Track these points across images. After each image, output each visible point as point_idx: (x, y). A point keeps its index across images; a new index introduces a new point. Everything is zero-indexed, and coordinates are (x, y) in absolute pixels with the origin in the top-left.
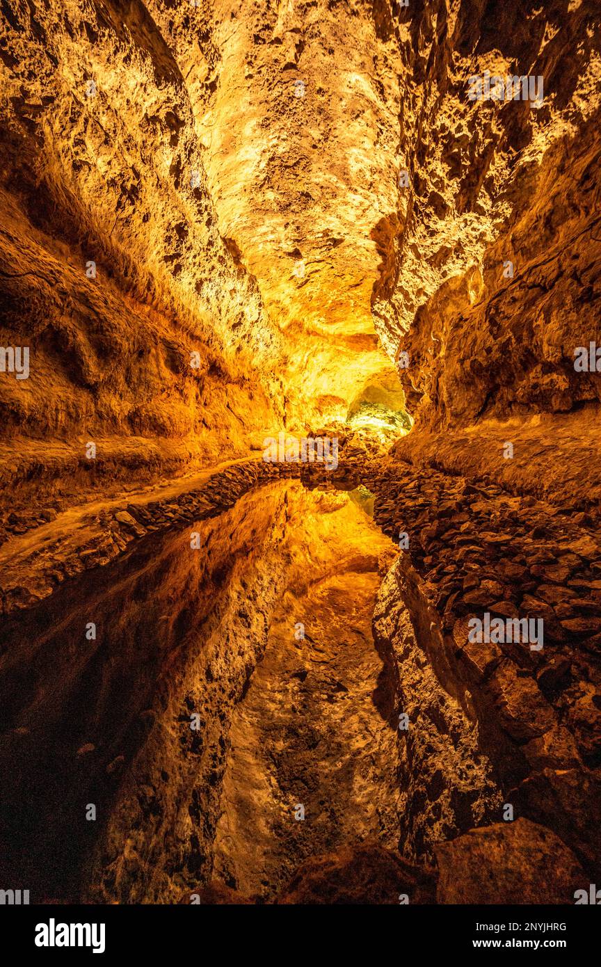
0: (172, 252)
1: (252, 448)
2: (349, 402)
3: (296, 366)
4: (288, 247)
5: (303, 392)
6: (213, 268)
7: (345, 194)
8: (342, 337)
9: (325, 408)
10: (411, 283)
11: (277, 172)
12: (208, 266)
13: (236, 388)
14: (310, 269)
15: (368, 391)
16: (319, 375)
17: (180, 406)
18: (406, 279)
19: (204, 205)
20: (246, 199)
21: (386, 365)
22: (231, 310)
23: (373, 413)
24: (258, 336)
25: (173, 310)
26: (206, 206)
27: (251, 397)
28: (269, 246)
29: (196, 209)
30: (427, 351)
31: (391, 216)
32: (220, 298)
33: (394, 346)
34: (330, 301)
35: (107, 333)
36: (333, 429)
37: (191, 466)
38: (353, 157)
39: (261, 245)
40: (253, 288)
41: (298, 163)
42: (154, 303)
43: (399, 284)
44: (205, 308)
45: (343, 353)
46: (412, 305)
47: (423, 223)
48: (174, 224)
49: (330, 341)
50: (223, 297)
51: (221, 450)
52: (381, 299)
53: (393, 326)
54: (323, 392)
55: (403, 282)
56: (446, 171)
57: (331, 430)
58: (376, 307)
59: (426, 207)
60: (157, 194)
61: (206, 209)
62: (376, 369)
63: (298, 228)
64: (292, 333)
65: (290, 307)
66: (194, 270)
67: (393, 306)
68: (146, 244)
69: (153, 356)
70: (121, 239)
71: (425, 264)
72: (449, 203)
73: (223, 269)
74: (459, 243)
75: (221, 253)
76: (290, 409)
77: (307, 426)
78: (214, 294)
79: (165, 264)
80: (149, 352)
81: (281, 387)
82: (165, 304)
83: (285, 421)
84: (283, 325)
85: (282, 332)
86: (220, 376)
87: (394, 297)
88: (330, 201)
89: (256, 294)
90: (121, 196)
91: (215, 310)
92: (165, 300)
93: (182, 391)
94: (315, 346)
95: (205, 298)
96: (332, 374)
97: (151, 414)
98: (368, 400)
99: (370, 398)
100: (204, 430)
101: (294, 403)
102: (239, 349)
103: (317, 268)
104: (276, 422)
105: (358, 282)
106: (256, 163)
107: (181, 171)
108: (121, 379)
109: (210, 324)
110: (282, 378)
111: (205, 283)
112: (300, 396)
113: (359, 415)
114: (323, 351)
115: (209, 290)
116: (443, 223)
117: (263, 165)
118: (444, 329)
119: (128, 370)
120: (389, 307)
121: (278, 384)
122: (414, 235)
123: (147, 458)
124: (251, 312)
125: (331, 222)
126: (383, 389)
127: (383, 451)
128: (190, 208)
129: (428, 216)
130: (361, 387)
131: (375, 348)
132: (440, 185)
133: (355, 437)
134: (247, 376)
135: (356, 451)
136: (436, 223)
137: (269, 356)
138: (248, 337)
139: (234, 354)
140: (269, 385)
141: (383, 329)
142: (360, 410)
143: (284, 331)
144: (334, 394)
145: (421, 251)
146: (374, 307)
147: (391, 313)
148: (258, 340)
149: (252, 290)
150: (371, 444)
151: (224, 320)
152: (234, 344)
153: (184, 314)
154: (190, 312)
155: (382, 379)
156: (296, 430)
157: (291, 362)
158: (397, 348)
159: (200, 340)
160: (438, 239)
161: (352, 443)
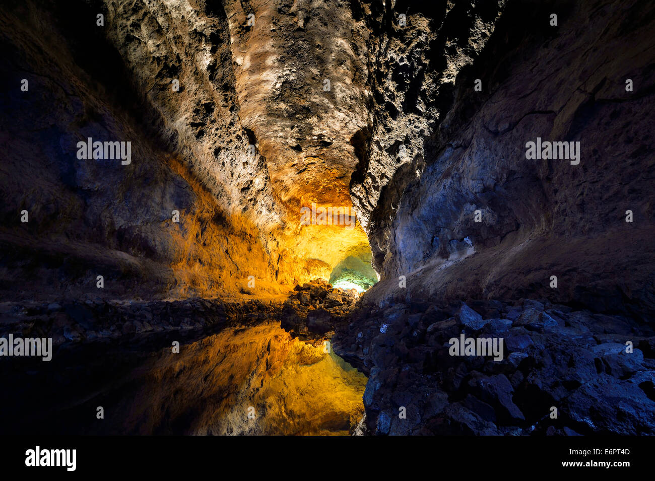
0: (198, 121)
1: (242, 291)
2: (333, 266)
3: (291, 231)
4: (292, 142)
5: (296, 253)
6: (231, 141)
7: (333, 111)
9: (312, 268)
10: (377, 170)
11: (288, 91)
12: (227, 139)
13: (238, 240)
14: (307, 161)
15: (348, 260)
16: (310, 241)
17: (177, 237)
18: (374, 167)
19: (230, 96)
20: (265, 105)
21: (362, 240)
22: (242, 177)
23: (352, 279)
24: (263, 202)
25: (190, 162)
26: (231, 97)
27: (250, 250)
28: (279, 140)
29: (223, 97)
30: (389, 219)
31: (364, 128)
32: (234, 165)
33: (366, 219)
34: (322, 187)
36: (316, 285)
37: (174, 292)
38: (339, 88)
39: (273, 139)
41: (302, 87)
42: (175, 152)
43: (369, 171)
44: (219, 169)
45: (329, 227)
46: (378, 186)
47: (382, 122)
48: (203, 102)
50: (237, 165)
52: (356, 183)
53: (365, 204)
54: (312, 256)
55: (371, 169)
56: (395, 86)
57: (314, 285)
59: (384, 111)
60: (193, 78)
61: (231, 99)
62: (355, 243)
63: (300, 130)
64: (290, 206)
65: (291, 186)
66: (215, 139)
67: (365, 188)
68: (177, 108)
69: (160, 188)
70: (156, 98)
71: (385, 153)
72: (398, 109)
73: (239, 144)
74: (407, 137)
75: (240, 133)
76: (282, 265)
77: (295, 281)
78: (229, 161)
79: (191, 128)
80: (157, 183)
81: (277, 246)
82: (184, 156)
83: (277, 275)
84: (284, 198)
85: (282, 203)
86: (224, 226)
87: (365, 181)
88: (323, 115)
89: (264, 169)
90: (162, 70)
91: (229, 173)
92: (185, 153)
93: (182, 225)
95: (221, 162)
96: (320, 242)
97: (143, 235)
98: (348, 268)
99: (349, 267)
100: (197, 264)
101: (286, 260)
102: (245, 209)
103: (313, 161)
104: (268, 274)
105: (342, 175)
106: (273, 83)
107: (216, 70)
109: (222, 182)
110: (279, 239)
111: (223, 151)
112: (293, 256)
113: (341, 279)
115: (225, 156)
116: (396, 123)
117: (278, 85)
120: (362, 189)
121: (275, 243)
122: (377, 134)
124: (259, 182)
125: (323, 130)
126: (360, 260)
128: (219, 97)
129: (385, 118)
130: (343, 256)
132: (392, 97)
133: (334, 292)
134: (249, 232)
135: (333, 303)
136: (391, 123)
137: (271, 220)
138: (254, 201)
139: (241, 212)
140: (267, 243)
141: (358, 206)
142: (341, 275)
143: (284, 203)
144: (321, 259)
145: (382, 145)
146: (352, 190)
147: (364, 194)
148: (262, 205)
149: (261, 166)
150: (347, 297)
151: (234, 182)
152: (241, 204)
153: (200, 169)
154: (205, 168)
155: (359, 251)
156: (287, 284)
157: (288, 226)
158: (368, 220)
159: (211, 192)
160: (393, 134)
161: (330, 296)
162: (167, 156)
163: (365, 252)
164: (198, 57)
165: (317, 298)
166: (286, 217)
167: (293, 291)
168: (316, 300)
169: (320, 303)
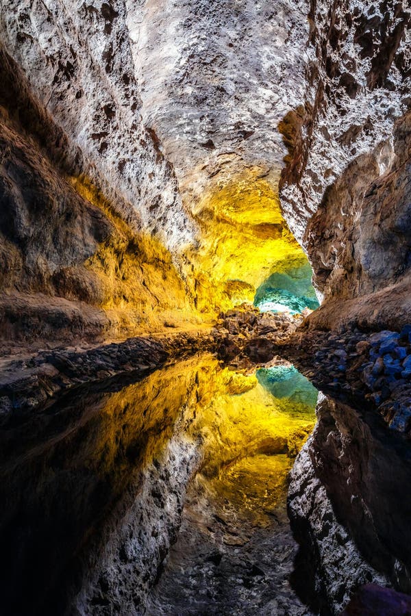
0: (100, 131)
1: (166, 325)
2: (256, 288)
3: (206, 251)
4: (202, 138)
5: (213, 276)
6: (136, 149)
7: (257, 88)
8: (249, 226)
9: (233, 292)
10: (320, 166)
11: (196, 68)
12: (131, 148)
13: (151, 268)
14: (221, 160)
15: (273, 277)
16: (228, 260)
17: (101, 275)
18: (315, 161)
19: (131, 90)
20: (167, 92)
21: (290, 253)
22: (150, 192)
23: (278, 299)
24: (173, 220)
25: (97, 184)
26: (133, 91)
27: (165, 278)
28: (185, 137)
29: (123, 93)
30: (337, 227)
31: (299, 108)
32: (140, 179)
33: (301, 228)
34: (239, 191)
35: (41, 188)
36: (243, 310)
37: (110, 334)
38: (265, 55)
39: (178, 137)
40: (170, 174)
41: (215, 60)
42: (81, 176)
43: (308, 168)
44: (125, 187)
45: (250, 240)
46: (320, 186)
47: (334, 103)
48: (103, 104)
49: (238, 229)
50: (143, 178)
51: (138, 322)
52: (289, 184)
53: (300, 209)
54: (232, 278)
55: (312, 165)
56: (359, 51)
57: (240, 311)
58: (283, 193)
59: (338, 87)
60: (90, 75)
61: (132, 94)
62: (281, 256)
63: (212, 120)
64: (203, 220)
65: (202, 195)
66: (118, 150)
67: (301, 189)
68: (77, 120)
69: (79, 222)
70: (55, 111)
71: (334, 143)
72: (361, 83)
73: (145, 151)
74: (369, 120)
75: (143, 137)
76: (200, 291)
77: (217, 308)
78: (134, 175)
79: (92, 141)
80: (76, 217)
81: (192, 270)
82: (90, 178)
83: (196, 303)
84: (195, 211)
85: (193, 218)
86: (136, 254)
87: (302, 181)
88: (243, 95)
89: (173, 179)
90: (58, 72)
91: (135, 190)
92: (91, 174)
93: (104, 260)
94: (225, 233)
95: (127, 178)
96: (240, 260)
97: (74, 277)
98: (273, 287)
99: (275, 285)
100: (122, 301)
101: (204, 285)
102: (155, 231)
103: (228, 159)
104: (187, 303)
105: (265, 173)
106: (177, 60)
107: (113, 57)
108: (49, 238)
109: (130, 203)
110: (193, 261)
111: (128, 163)
112: (211, 279)
113: (264, 301)
114: (231, 238)
115: (130, 171)
116: (353, 102)
117: (183, 62)
118: (354, 204)
119: (56, 230)
120: (297, 190)
121: (189, 267)
122: (325, 117)
123: (70, 316)
124: (167, 196)
125: (242, 115)
126: (288, 276)
127: (291, 330)
128: (118, 92)
129: (339, 96)
130: (267, 273)
131: (280, 236)
132: (352, 66)
133: (264, 317)
134: (161, 257)
135: (266, 330)
136: (347, 102)
137: (182, 240)
138: (164, 219)
139: (150, 235)
140: (181, 268)
141: (290, 213)
142: (265, 296)
143: (195, 217)
144: (242, 279)
145: (331, 132)
146: (282, 192)
147: (299, 197)
148: (172, 224)
149: (169, 175)
150: (281, 322)
151: (142, 201)
152: (150, 225)
153: (107, 191)
154: (112, 189)
155: (286, 267)
156: (207, 312)
157: (202, 246)
158: (304, 229)
159: (120, 217)
160: (348, 118)
161: (262, 322)
162: (74, 181)
163: (294, 266)
164: (91, 45)
165: (245, 325)
166: (199, 234)
167: (216, 319)
168: (245, 328)
169: (249, 330)
